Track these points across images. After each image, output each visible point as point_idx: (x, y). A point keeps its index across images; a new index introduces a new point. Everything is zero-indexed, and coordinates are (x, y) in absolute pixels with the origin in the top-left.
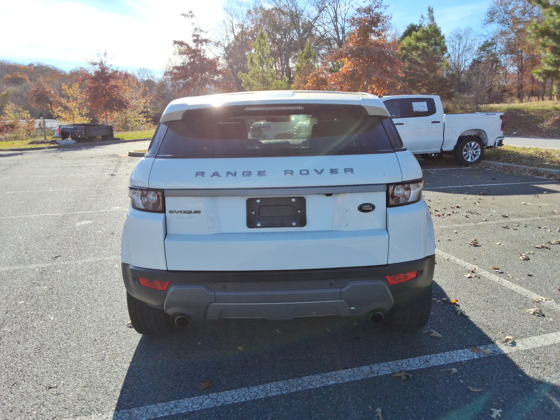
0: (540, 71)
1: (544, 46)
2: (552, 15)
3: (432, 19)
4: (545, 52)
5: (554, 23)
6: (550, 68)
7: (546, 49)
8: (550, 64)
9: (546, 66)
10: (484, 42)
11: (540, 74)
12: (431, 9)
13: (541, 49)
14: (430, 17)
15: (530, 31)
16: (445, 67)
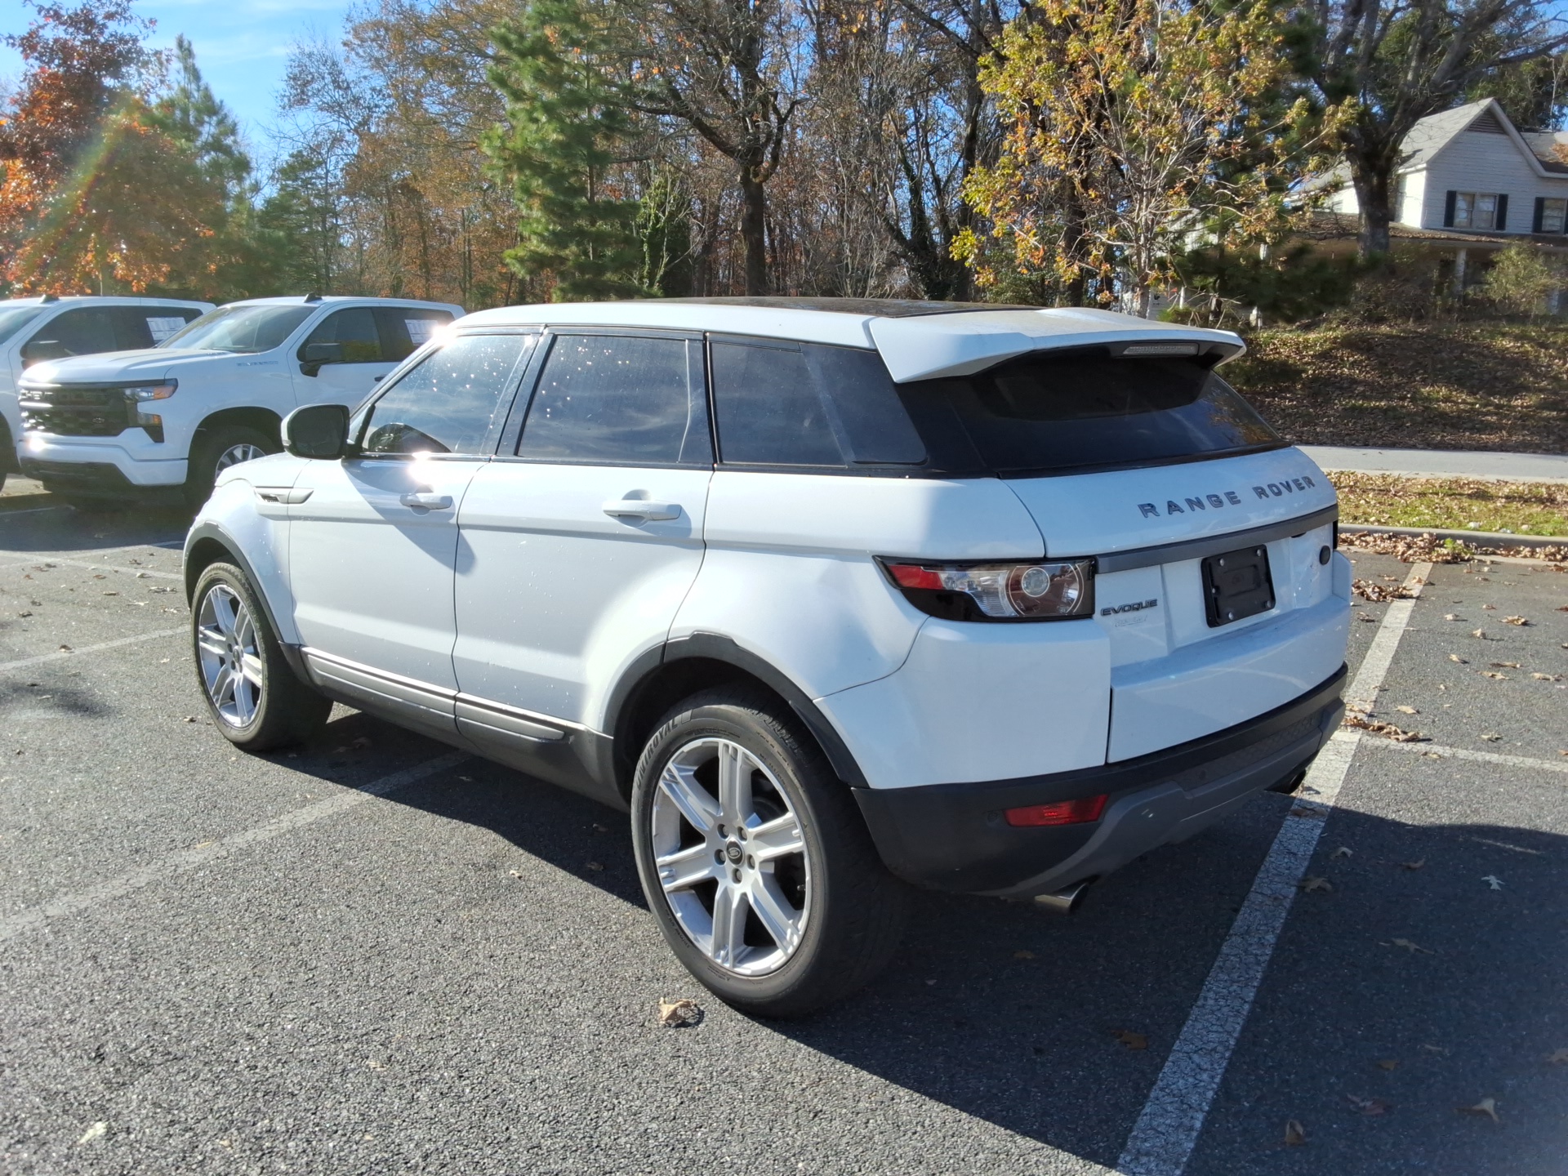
0: (521, 253)
1: (528, 191)
2: (536, 121)
3: (194, 74)
4: (530, 208)
5: (542, 141)
6: (543, 248)
7: (531, 201)
8: (543, 239)
9: (535, 242)
10: (292, 156)
11: (521, 261)
12: (186, 44)
13: (521, 201)
14: (186, 69)
15: (489, 153)
16: (245, 216)
